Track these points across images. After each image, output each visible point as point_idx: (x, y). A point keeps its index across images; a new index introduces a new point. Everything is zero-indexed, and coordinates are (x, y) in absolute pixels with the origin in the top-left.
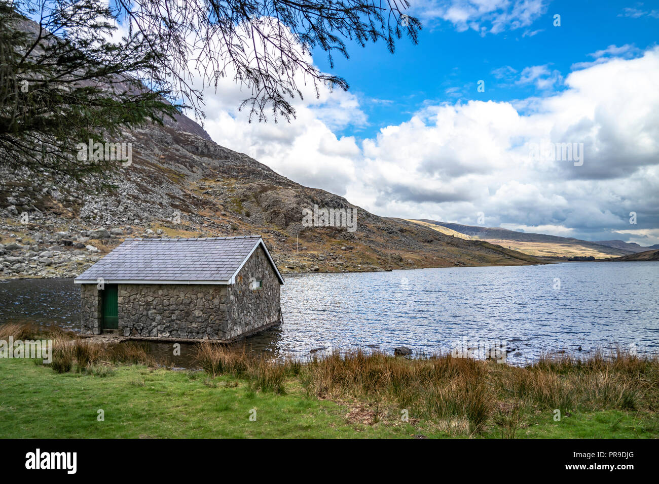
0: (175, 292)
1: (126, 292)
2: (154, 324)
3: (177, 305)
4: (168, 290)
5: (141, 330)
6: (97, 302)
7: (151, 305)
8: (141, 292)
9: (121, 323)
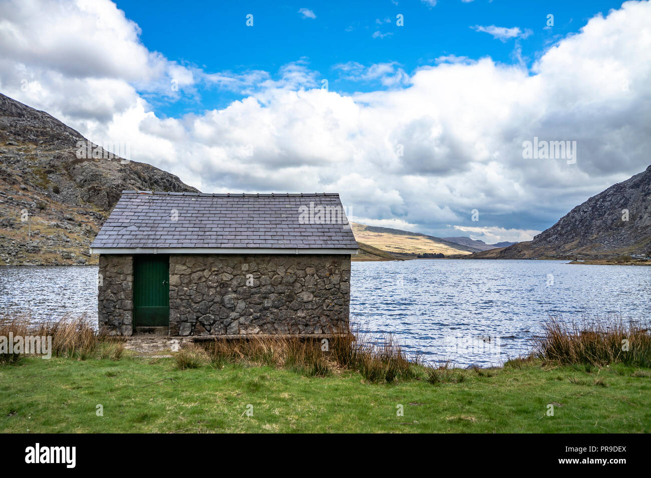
0: (270, 267)
1: (184, 268)
2: (233, 315)
3: (272, 285)
4: (258, 264)
5: (211, 325)
6: (130, 284)
7: (229, 286)
8: (211, 267)
9: (174, 315)
